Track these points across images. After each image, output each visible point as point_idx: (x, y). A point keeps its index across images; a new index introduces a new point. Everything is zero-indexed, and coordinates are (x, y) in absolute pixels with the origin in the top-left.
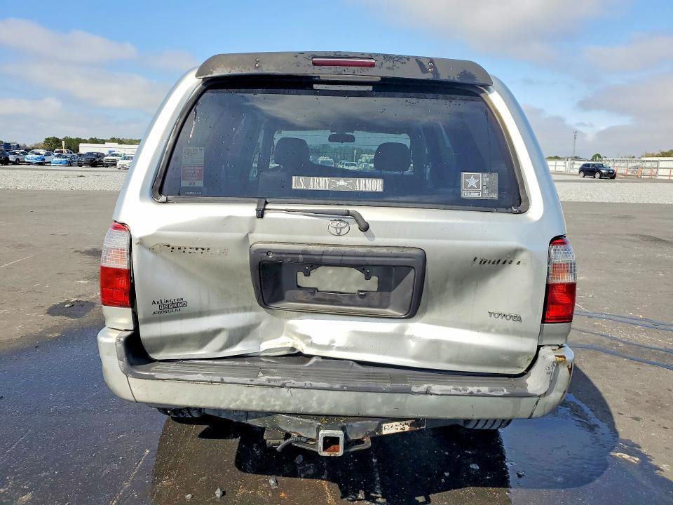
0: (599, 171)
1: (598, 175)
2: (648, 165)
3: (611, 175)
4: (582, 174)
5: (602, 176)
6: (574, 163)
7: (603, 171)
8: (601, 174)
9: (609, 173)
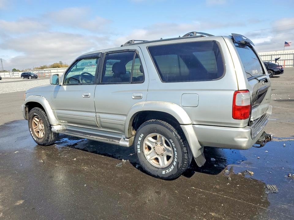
0: (30, 76)
1: (30, 77)
2: (47, 71)
3: (35, 77)
4: (23, 77)
5: (32, 77)
6: (13, 73)
7: (32, 75)
8: (31, 76)
9: (35, 76)
